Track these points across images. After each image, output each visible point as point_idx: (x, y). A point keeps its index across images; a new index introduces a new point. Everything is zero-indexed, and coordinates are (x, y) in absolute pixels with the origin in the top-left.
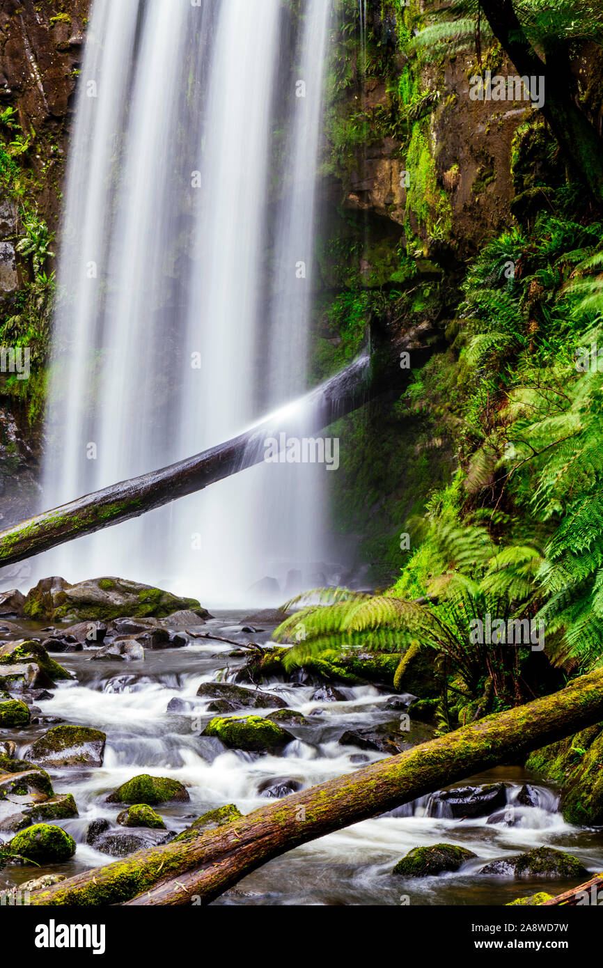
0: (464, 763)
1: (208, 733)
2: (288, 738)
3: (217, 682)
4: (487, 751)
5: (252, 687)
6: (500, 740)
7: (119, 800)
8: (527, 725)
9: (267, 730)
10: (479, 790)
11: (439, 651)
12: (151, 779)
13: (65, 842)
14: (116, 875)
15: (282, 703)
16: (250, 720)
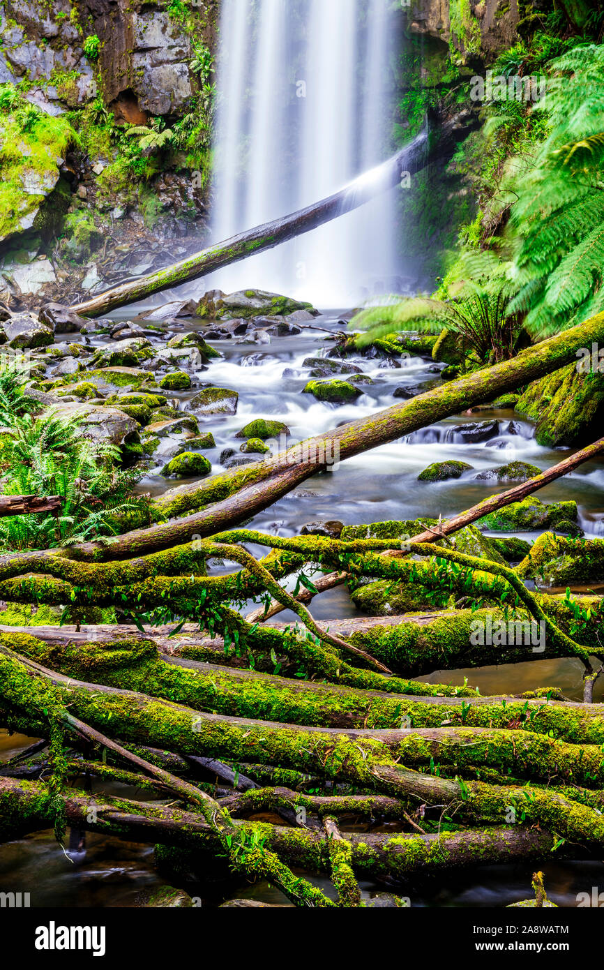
0: (447, 408)
1: (307, 391)
2: (358, 393)
3: (317, 357)
4: (462, 399)
5: (339, 360)
6: (471, 391)
7: (244, 436)
8: (490, 381)
9: (345, 389)
10: (480, 425)
11: (459, 334)
12: (264, 422)
13: (204, 463)
14: (215, 484)
15: (358, 370)
16: (332, 382)
